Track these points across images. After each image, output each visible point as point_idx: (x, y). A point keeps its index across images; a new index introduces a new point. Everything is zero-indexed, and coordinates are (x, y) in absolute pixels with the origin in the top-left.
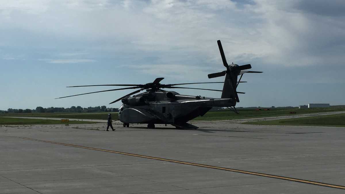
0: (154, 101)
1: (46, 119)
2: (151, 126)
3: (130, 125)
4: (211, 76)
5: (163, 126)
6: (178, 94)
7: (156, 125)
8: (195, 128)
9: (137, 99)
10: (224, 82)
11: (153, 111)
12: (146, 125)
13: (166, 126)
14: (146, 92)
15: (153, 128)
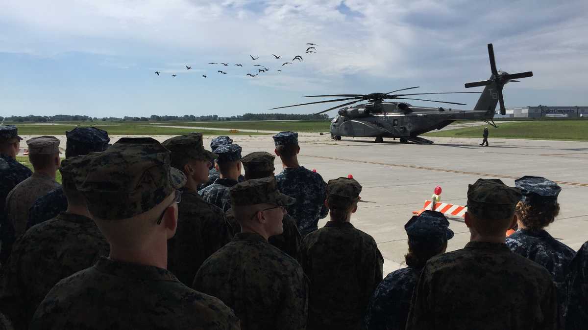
0: (381, 113)
1: (203, 128)
2: (379, 140)
3: (343, 138)
4: (468, 86)
5: (392, 140)
6: (410, 105)
7: (385, 139)
8: (430, 143)
9: (360, 111)
10: (482, 92)
11: (379, 123)
12: (374, 139)
13: (394, 140)
14: (369, 103)
15: (382, 141)
